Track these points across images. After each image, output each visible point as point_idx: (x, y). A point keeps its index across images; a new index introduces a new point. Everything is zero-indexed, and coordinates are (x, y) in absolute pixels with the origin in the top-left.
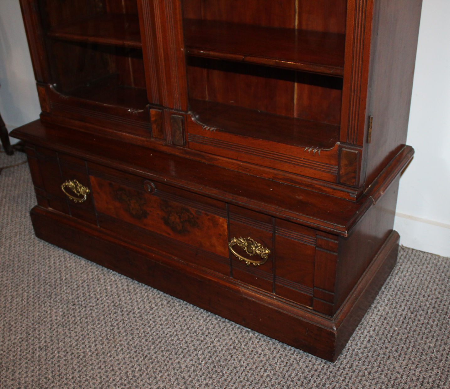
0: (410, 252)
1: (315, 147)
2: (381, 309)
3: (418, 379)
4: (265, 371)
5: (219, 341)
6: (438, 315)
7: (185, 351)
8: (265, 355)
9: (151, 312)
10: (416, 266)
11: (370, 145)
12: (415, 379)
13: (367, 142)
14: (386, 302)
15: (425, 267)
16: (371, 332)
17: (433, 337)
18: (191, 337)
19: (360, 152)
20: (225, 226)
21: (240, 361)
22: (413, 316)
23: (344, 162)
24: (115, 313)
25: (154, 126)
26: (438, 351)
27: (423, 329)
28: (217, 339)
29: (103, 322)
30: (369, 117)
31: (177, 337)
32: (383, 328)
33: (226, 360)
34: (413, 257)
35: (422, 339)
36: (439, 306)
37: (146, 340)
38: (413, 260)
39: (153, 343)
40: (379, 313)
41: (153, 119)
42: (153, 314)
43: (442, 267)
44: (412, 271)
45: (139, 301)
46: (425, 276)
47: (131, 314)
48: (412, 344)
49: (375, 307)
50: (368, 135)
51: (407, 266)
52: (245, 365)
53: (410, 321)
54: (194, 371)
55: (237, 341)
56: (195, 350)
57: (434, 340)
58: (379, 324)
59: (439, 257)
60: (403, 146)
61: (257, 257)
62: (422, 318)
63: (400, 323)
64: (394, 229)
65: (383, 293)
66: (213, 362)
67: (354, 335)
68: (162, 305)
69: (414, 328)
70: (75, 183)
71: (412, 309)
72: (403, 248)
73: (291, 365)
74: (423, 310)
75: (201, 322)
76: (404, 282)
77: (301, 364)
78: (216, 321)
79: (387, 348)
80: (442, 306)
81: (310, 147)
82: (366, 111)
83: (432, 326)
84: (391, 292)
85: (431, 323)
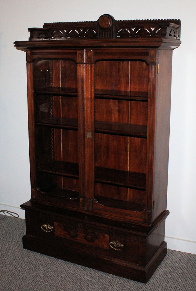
0: (172, 251)
1: (137, 211)
2: (162, 269)
3: (175, 288)
4: (123, 288)
5: (105, 280)
6: (182, 270)
7: (93, 284)
8: (122, 284)
9: (78, 273)
10: (174, 256)
11: (154, 210)
12: (173, 288)
13: (153, 209)
14: (163, 267)
15: (177, 256)
16: (158, 276)
17: (180, 276)
18: (95, 279)
19: (151, 212)
20: (108, 238)
21: (113, 286)
22: (173, 271)
23: (146, 215)
24: (64, 273)
25: (81, 204)
26: (181, 281)
27: (176, 274)
28: (104, 280)
29: (61, 276)
30: (154, 201)
31: (89, 280)
32: (162, 275)
33: (108, 286)
34: (173, 253)
35: (176, 277)
36: (182, 268)
37: (79, 281)
38: (173, 254)
39: (82, 282)
40: (161, 271)
41: (81, 202)
42: (79, 273)
43: (184, 256)
44: (173, 257)
45: (72, 269)
46: (178, 259)
47: (70, 273)
48: (173, 279)
49: (160, 269)
50: (153, 207)
51: (171, 256)
52: (116, 287)
53: (172, 273)
54: (98, 289)
55: (111, 280)
56: (97, 283)
57: (180, 278)
58: (161, 274)
59: (183, 252)
60: (166, 210)
61: (119, 248)
62: (176, 271)
63: (169, 273)
64: (165, 241)
65: (162, 264)
66: (104, 286)
67: (152, 277)
68: (81, 270)
69: (173, 274)
70: (47, 225)
71: (172, 269)
72: (169, 250)
73: (131, 286)
74: (176, 269)
75: (97, 275)
76: (170, 261)
77: (135, 286)
78: (103, 275)
79: (164, 280)
80: (183, 268)
81: (136, 211)
82: (153, 200)
83: (179, 274)
84: (165, 264)
85: (179, 272)
